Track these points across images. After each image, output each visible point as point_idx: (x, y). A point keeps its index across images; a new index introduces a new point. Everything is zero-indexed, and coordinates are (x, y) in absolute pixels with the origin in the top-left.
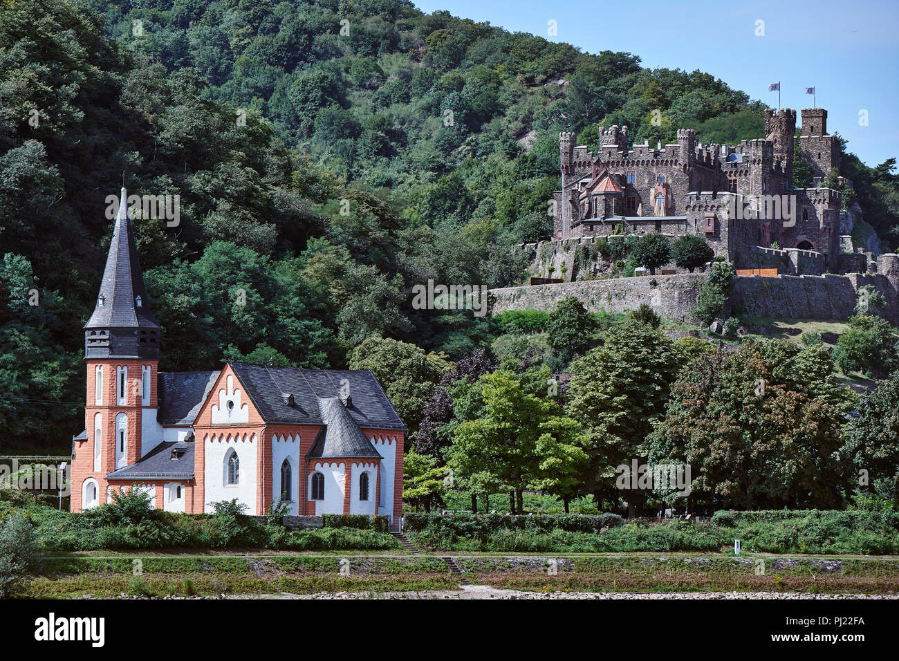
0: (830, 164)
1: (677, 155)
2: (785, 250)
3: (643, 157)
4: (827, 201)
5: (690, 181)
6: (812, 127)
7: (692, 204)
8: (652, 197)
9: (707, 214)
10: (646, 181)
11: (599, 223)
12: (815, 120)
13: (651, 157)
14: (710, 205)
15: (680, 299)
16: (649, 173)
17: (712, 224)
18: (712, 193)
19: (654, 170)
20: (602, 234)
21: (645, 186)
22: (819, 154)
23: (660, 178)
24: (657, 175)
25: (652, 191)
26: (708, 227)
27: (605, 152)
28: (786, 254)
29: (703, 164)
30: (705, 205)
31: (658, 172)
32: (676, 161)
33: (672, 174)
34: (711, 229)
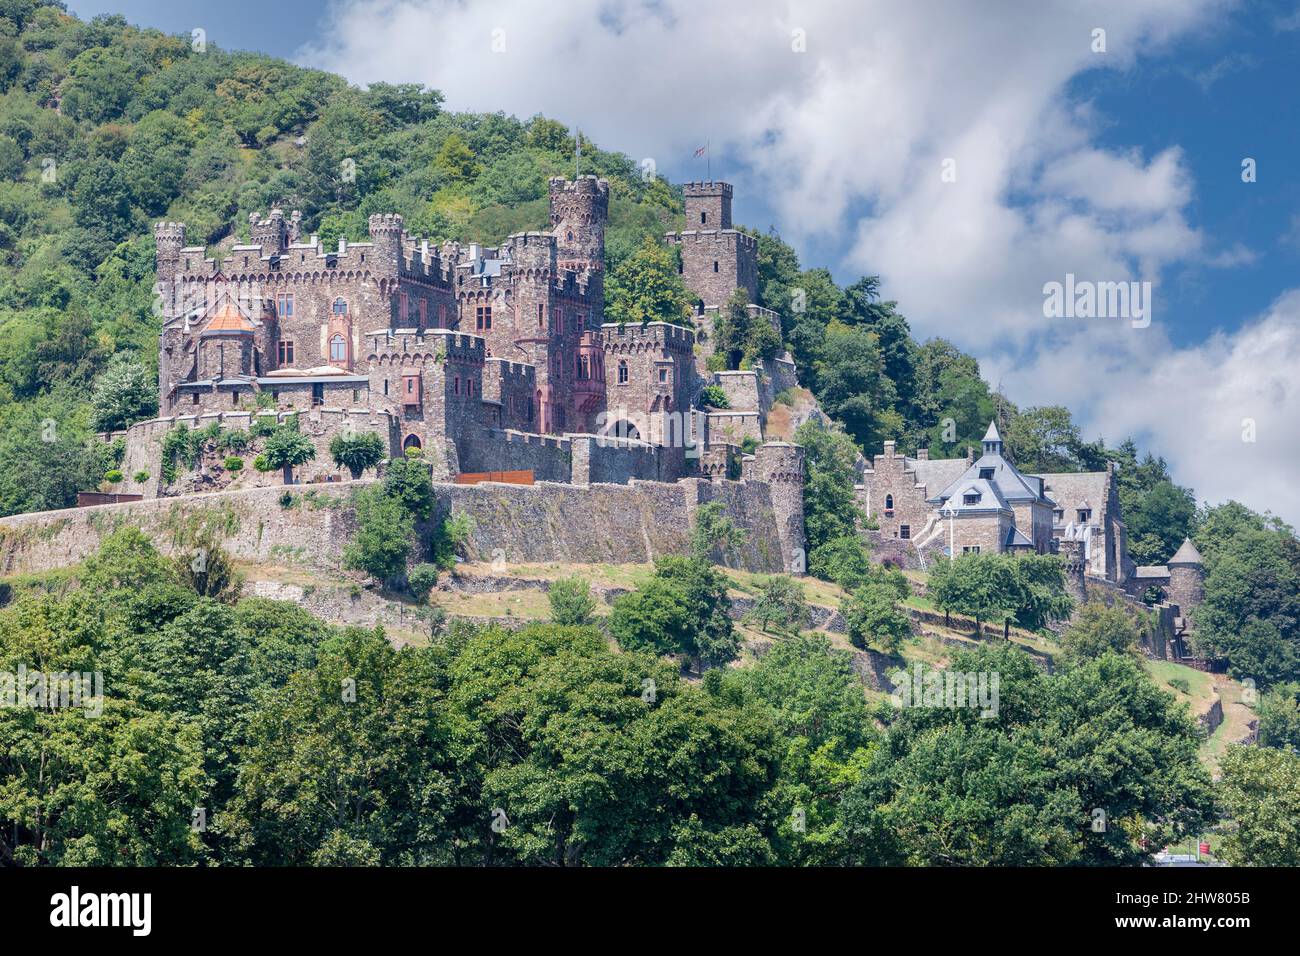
0: (734, 281)
1: (368, 263)
2: (566, 437)
3: (309, 266)
4: (663, 346)
5: (394, 310)
6: (704, 215)
7: (379, 353)
8: (323, 342)
9: (406, 371)
10: (314, 312)
11: (208, 389)
12: (709, 201)
13: (321, 267)
14: (412, 354)
15: (335, 527)
16: (319, 297)
17: (415, 390)
18: (415, 331)
19: (328, 291)
20: (216, 410)
21: (311, 320)
22: (716, 264)
23: (340, 307)
24: (334, 300)
25: (324, 329)
26: (407, 396)
27: (237, 258)
28: (568, 444)
29: (422, 278)
30: (401, 354)
31: (334, 294)
32: (367, 273)
33: (360, 297)
34: (412, 398)
